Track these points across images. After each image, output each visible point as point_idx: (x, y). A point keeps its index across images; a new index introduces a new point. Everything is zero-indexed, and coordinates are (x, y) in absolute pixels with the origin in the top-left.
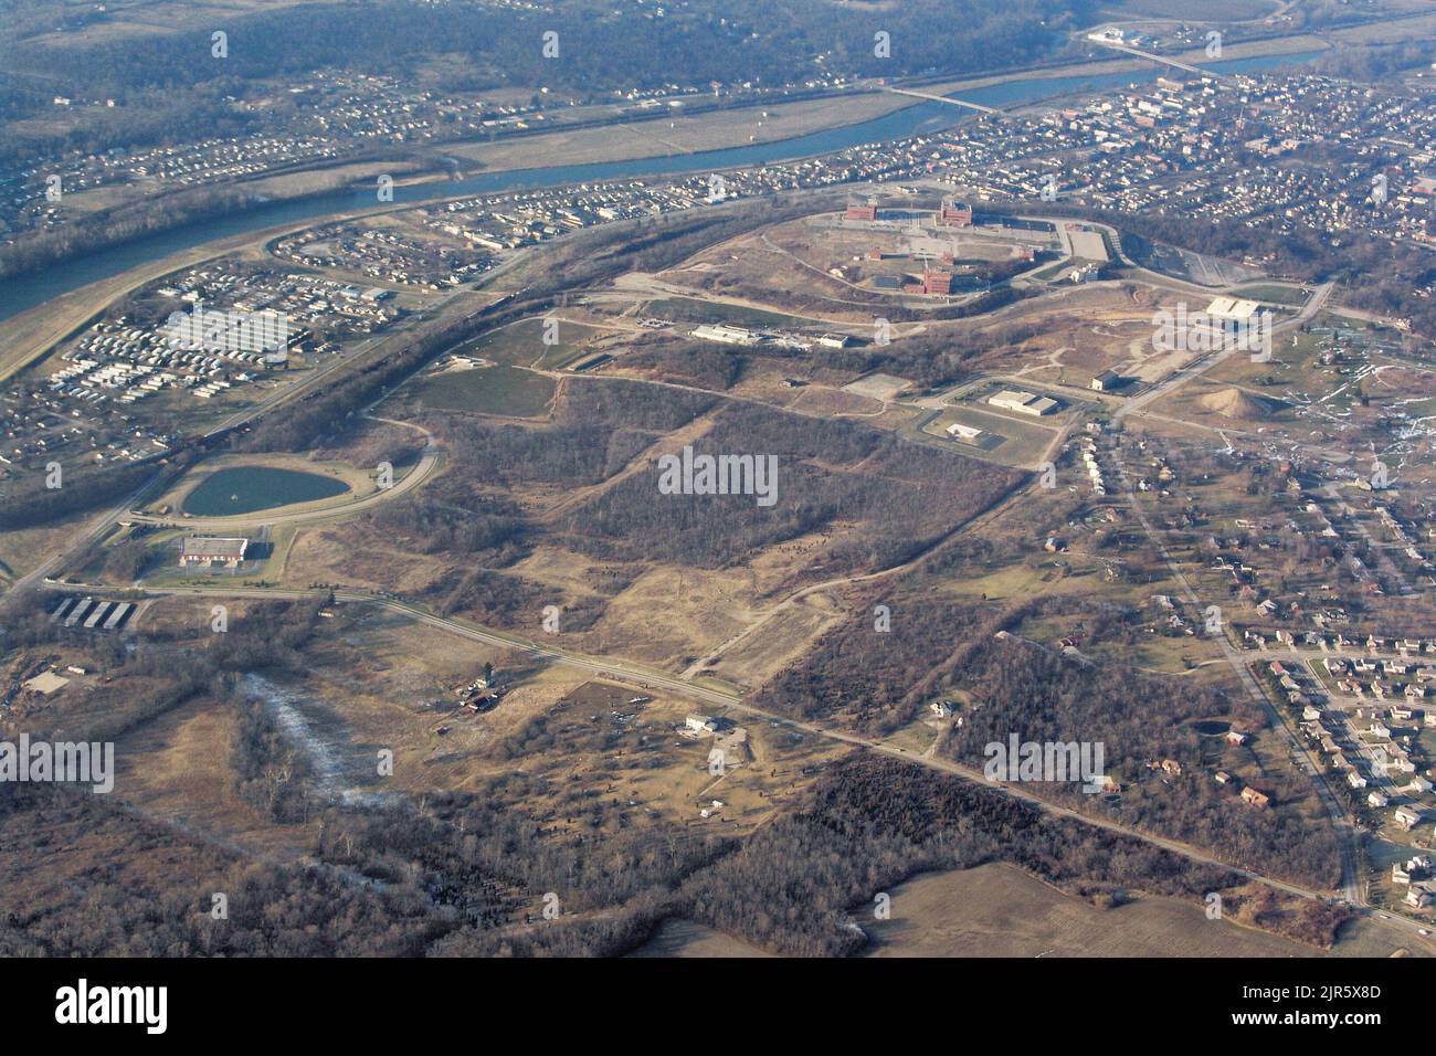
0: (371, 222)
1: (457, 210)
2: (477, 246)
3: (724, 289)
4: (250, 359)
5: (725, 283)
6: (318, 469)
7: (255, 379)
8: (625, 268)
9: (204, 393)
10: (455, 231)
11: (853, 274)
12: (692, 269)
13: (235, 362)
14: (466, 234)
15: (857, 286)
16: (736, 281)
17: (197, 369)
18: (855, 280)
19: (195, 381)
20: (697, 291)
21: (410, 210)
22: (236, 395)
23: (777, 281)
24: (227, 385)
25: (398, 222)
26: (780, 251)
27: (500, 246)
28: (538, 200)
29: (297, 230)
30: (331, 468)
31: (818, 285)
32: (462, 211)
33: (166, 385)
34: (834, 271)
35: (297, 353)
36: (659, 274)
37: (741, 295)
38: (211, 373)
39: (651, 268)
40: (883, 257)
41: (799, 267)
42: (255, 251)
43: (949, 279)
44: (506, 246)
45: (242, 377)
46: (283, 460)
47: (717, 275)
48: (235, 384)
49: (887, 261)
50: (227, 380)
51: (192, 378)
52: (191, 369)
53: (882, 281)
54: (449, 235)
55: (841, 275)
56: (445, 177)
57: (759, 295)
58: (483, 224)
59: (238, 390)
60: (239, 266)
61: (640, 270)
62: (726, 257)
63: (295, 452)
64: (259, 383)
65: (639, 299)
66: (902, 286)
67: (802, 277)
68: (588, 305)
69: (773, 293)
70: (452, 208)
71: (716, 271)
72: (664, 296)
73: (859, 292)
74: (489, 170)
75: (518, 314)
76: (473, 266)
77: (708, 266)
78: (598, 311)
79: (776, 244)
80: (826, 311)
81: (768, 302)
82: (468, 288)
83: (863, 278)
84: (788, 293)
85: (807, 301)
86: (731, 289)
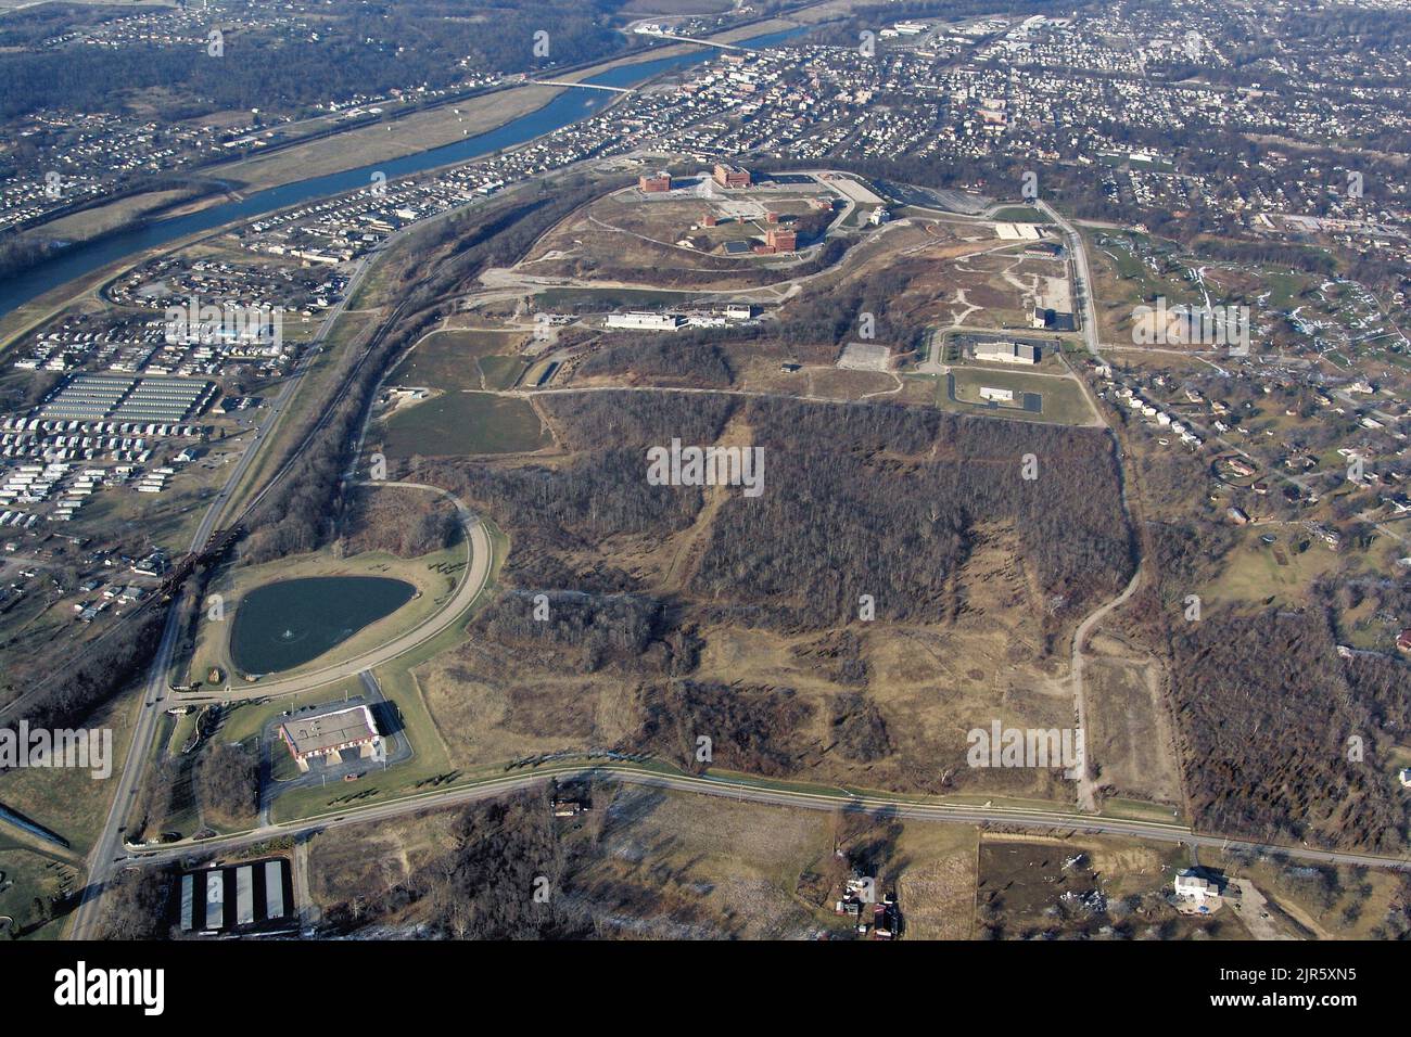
0: (190, 252)
1: (264, 230)
2: (314, 263)
3: (590, 273)
4: (174, 430)
5: (588, 268)
6: (357, 568)
7: (196, 456)
8: (476, 267)
9: (151, 486)
10: (279, 250)
11: (702, 242)
12: (544, 258)
13: (157, 439)
14: (294, 253)
15: (713, 253)
16: (596, 265)
17: (122, 455)
18: (708, 249)
19: (131, 474)
20: (566, 279)
21: (219, 235)
22: (188, 483)
23: (631, 258)
24: (170, 471)
25: (214, 250)
26: (617, 230)
27: (336, 260)
28: (334, 209)
29: (120, 272)
30: (372, 563)
31: (674, 257)
32: (269, 229)
33: (97, 484)
34: (682, 243)
35: (219, 415)
36: (517, 266)
37: (610, 278)
38: (142, 458)
39: (506, 261)
40: (717, 223)
41: (645, 243)
42: (89, 300)
43: (794, 236)
44: (341, 260)
45: (182, 457)
46: (308, 564)
47: (575, 261)
48: (178, 467)
49: (722, 227)
50: (167, 464)
51: (124, 469)
52: (115, 456)
53: (732, 247)
54: (274, 255)
55: (691, 245)
56: (224, 198)
57: (629, 276)
58: (299, 240)
59: (186, 473)
60: (85, 321)
61: (495, 265)
62: (567, 242)
63: (316, 548)
64: (203, 461)
65: (520, 296)
66: (752, 249)
67: (653, 253)
68: (477, 309)
69: (640, 271)
70: (258, 228)
71: (570, 257)
72: (541, 290)
73: (721, 260)
74: (262, 187)
75: (418, 329)
76: (329, 285)
77: (559, 253)
78: (490, 314)
79: (609, 223)
80: (700, 282)
81: (639, 281)
82: (338, 310)
83: (715, 246)
84: (655, 269)
85: (676, 275)
86: (595, 273)
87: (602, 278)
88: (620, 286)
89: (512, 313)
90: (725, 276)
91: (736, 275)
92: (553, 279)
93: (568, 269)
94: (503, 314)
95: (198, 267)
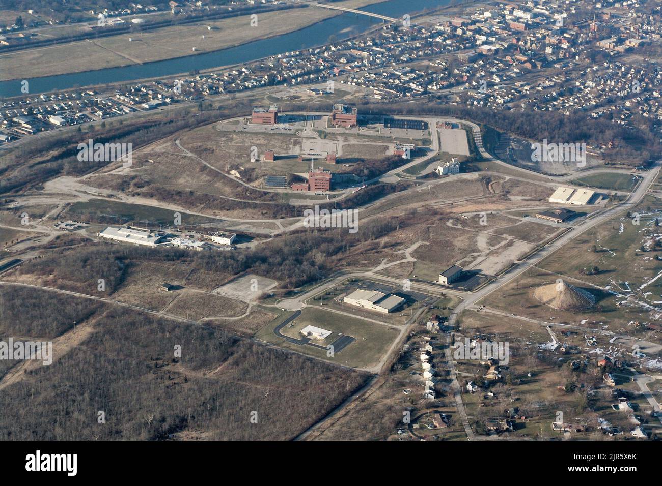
3: (139, 190)
5: (140, 186)
11: (248, 175)
12: (113, 172)
15: (250, 185)
18: (249, 180)
20: (114, 193)
23: (184, 182)
26: (190, 154)
31: (218, 184)
34: (233, 172)
36: (84, 176)
37: (151, 196)
39: (79, 172)
40: (276, 158)
41: (205, 167)
43: (328, 177)
47: (133, 178)
49: (279, 162)
53: (272, 181)
55: (238, 175)
57: (168, 196)
61: (68, 174)
65: (63, 203)
66: (290, 184)
67: (205, 178)
69: (179, 193)
71: (134, 174)
72: (85, 199)
73: (253, 191)
77: (127, 170)
79: (188, 149)
80: (222, 209)
81: (174, 202)
83: (257, 178)
84: (191, 193)
85: (208, 201)
86: (144, 189)
87: (145, 195)
90: (245, 206)
91: (255, 207)
92: (103, 190)
93: (123, 184)
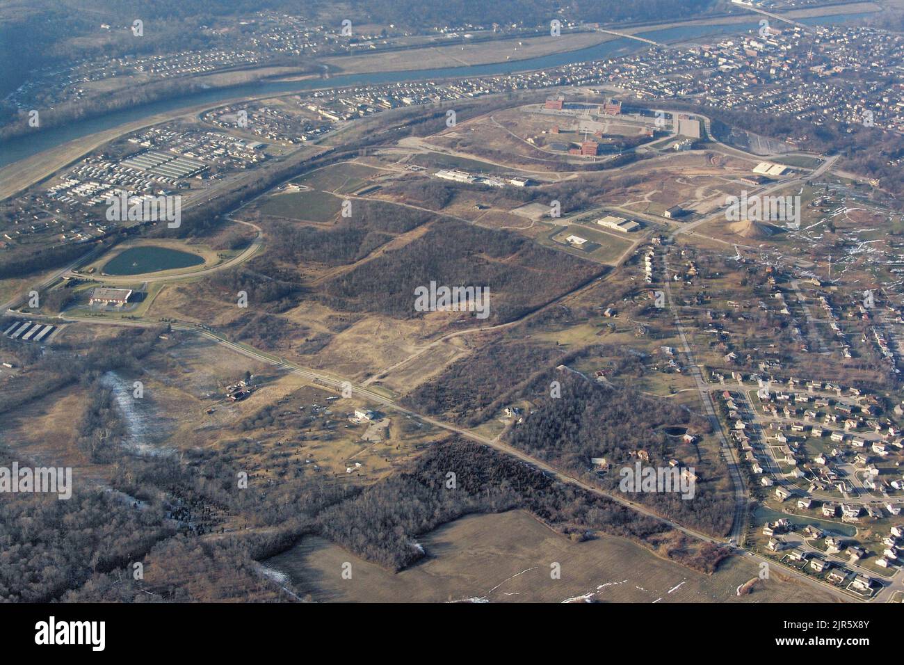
0: (266, 102)
1: (319, 97)
2: (324, 118)
3: (462, 148)
4: (169, 182)
5: (464, 145)
7: (169, 194)
8: (406, 134)
10: (313, 109)
11: (539, 142)
12: (444, 136)
13: (161, 183)
14: (320, 111)
15: (541, 149)
16: (469, 144)
17: (137, 187)
18: (540, 145)
19: (134, 194)
20: (446, 149)
21: (291, 95)
23: (495, 145)
25: (282, 103)
26: (500, 126)
27: (338, 119)
28: (369, 91)
29: (220, 105)
31: (519, 147)
32: (322, 97)
34: (529, 139)
35: (197, 179)
36: (426, 138)
37: (471, 152)
39: (422, 134)
40: (560, 132)
41: (510, 135)
42: (192, 118)
43: (596, 146)
44: (341, 119)
45: (161, 192)
46: (170, 243)
47: (459, 140)
49: (562, 134)
50: (152, 194)
51: (132, 192)
52: (133, 187)
53: (557, 146)
54: (310, 111)
55: (532, 142)
56: (318, 76)
57: (482, 153)
58: (333, 105)
60: (179, 126)
61: (415, 135)
65: (411, 153)
66: (568, 149)
67: (509, 143)
68: (379, 156)
69: (490, 152)
70: (316, 95)
71: (459, 137)
72: (426, 152)
73: (543, 153)
74: (346, 73)
75: (335, 160)
76: (318, 130)
77: (456, 134)
78: (384, 159)
81: (486, 157)
82: (311, 143)
83: (546, 144)
84: (499, 152)
85: (510, 157)
86: (466, 148)
87: (467, 152)
88: (473, 157)
89: (395, 161)
90: (536, 162)
91: (543, 163)
92: (437, 147)
93: (453, 144)
94: (391, 161)
95: (262, 110)
